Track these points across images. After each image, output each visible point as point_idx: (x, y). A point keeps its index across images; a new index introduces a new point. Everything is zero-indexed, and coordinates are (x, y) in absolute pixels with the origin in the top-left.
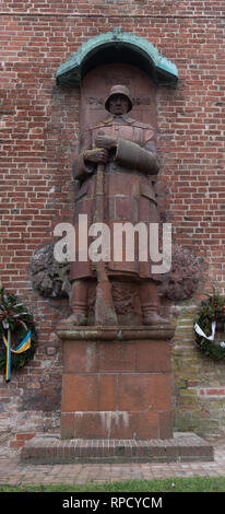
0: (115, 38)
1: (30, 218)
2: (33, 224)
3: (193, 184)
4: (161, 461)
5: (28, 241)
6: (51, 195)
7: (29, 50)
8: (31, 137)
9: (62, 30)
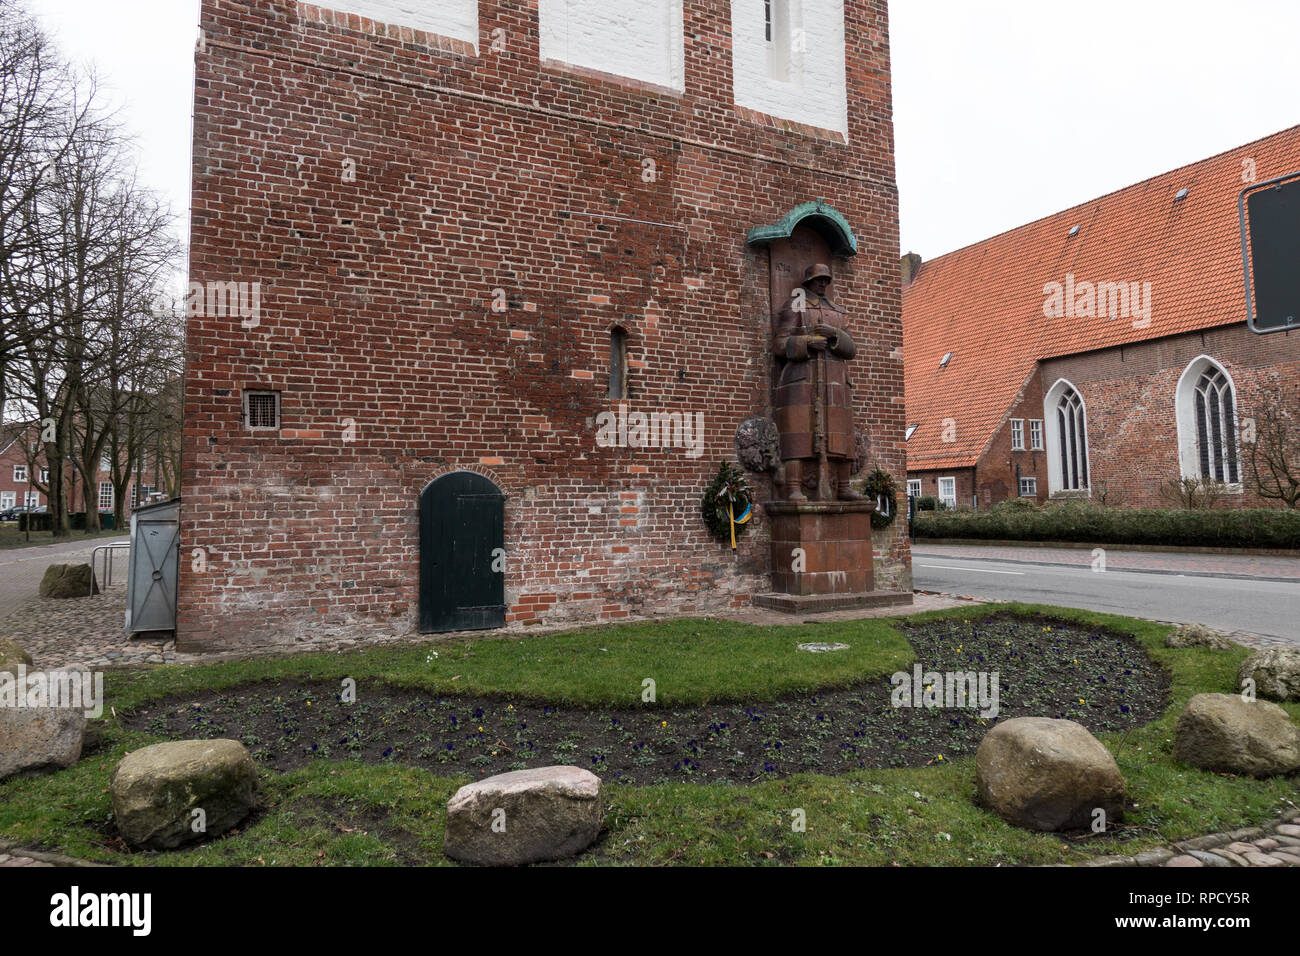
0: (818, 210)
1: (731, 390)
2: (736, 396)
3: (861, 364)
4: (883, 606)
5: (732, 414)
6: (749, 367)
7: (720, 195)
8: (729, 301)
9: (750, 175)
